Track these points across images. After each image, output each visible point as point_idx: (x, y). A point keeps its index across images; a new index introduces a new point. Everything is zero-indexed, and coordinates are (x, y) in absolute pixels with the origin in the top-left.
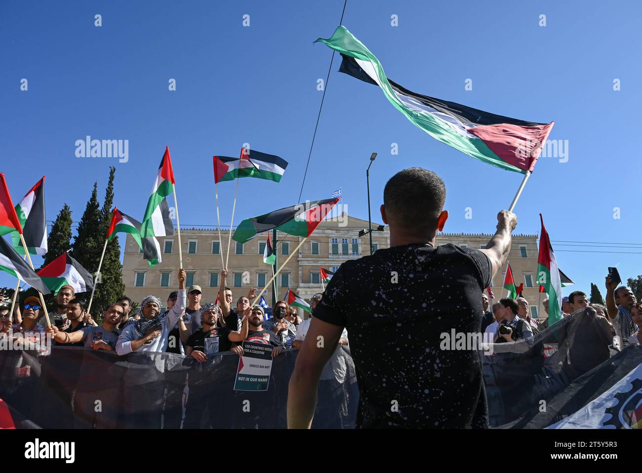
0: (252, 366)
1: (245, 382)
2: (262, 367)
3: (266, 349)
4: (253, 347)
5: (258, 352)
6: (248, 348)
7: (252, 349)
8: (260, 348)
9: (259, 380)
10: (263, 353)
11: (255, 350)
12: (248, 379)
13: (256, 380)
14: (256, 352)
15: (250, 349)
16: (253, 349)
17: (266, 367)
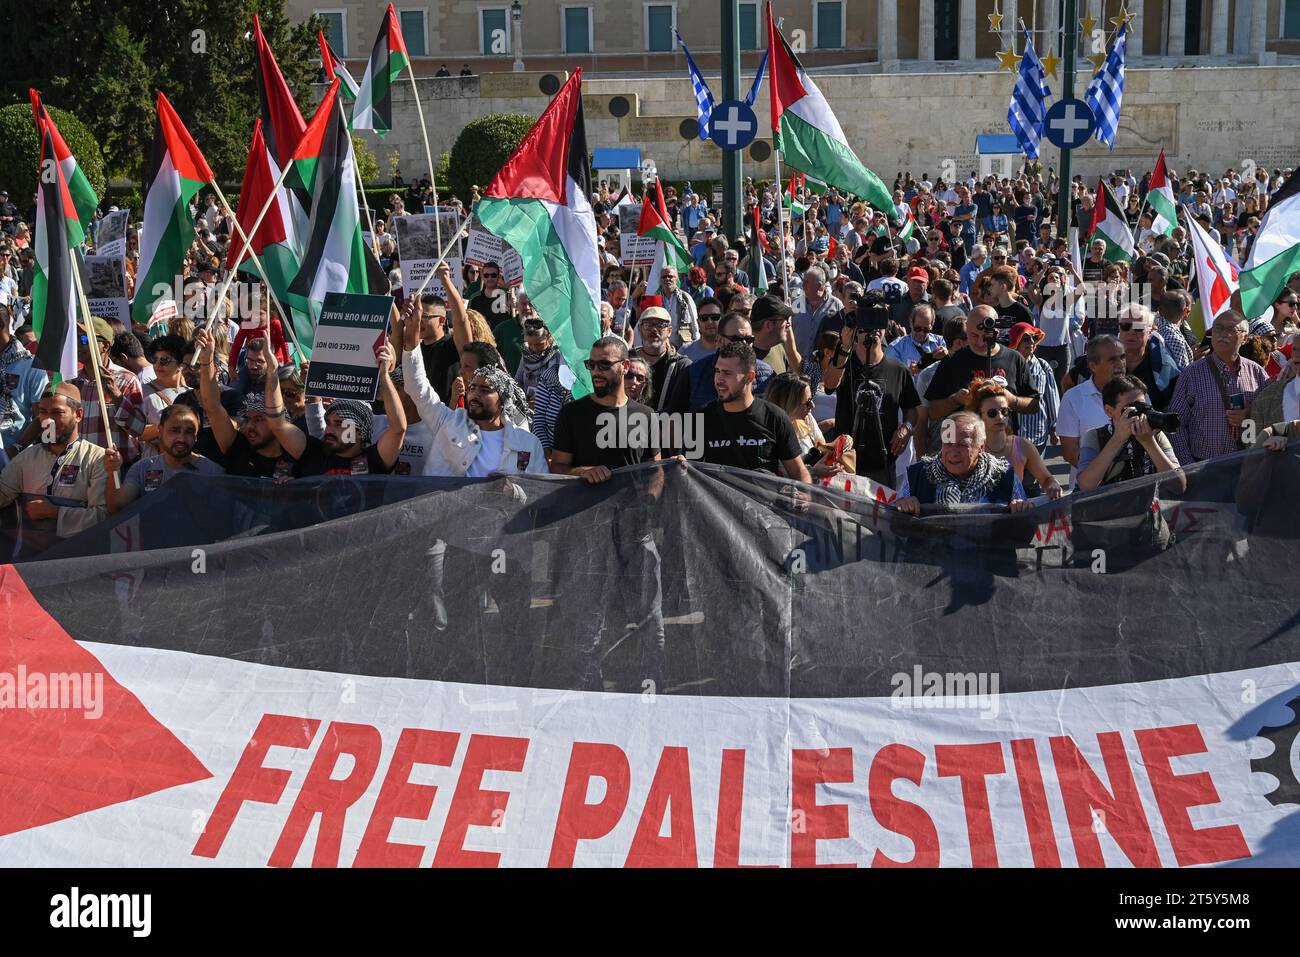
0: (355, 348)
1: (371, 313)
2: (333, 346)
3: (322, 386)
4: (352, 389)
5: (341, 378)
6: (364, 385)
7: (355, 384)
8: (338, 388)
9: (341, 316)
10: (330, 377)
11: (347, 383)
12: (364, 318)
13: (347, 316)
14: (347, 378)
15: (361, 384)
16: (352, 384)
17: (325, 345)
